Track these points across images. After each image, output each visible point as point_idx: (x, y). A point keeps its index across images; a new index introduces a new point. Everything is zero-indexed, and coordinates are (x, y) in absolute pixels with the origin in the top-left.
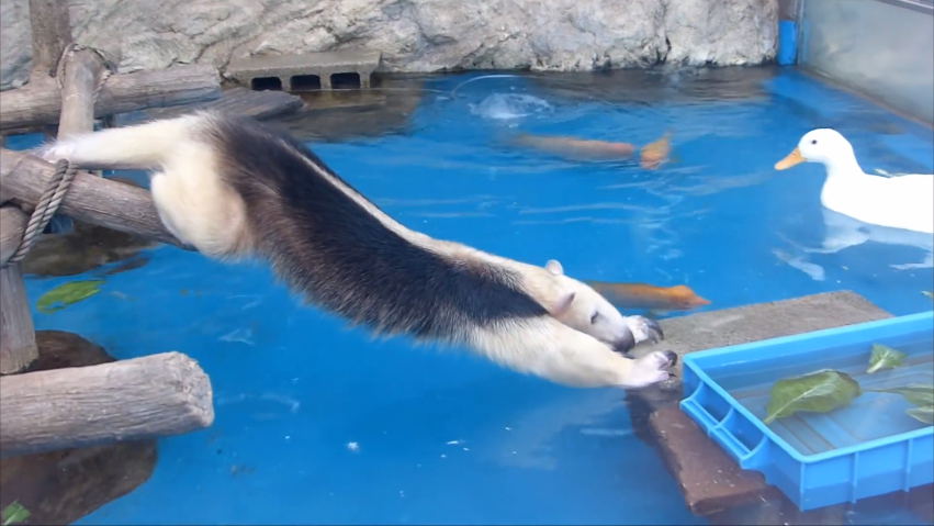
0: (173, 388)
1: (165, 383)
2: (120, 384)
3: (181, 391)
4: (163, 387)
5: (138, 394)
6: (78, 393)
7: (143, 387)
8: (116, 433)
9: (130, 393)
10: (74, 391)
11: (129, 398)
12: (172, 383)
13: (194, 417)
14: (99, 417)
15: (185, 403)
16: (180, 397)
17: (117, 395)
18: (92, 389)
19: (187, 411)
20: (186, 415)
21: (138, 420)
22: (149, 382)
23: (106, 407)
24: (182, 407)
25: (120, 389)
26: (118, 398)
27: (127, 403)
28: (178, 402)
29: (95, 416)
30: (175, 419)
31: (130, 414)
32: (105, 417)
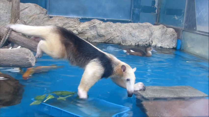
0: (26, 54)
1: (24, 53)
2: (13, 52)
3: (28, 55)
4: (23, 54)
5: (17, 55)
6: (3, 53)
7: (19, 53)
8: (11, 64)
9: (15, 54)
10: (2, 52)
11: (15, 55)
12: (26, 53)
13: (30, 62)
14: (7, 59)
15: (28, 58)
16: (27, 57)
17: (12, 54)
18: (6, 52)
19: (28, 60)
20: (28, 62)
21: (16, 61)
22: (20, 52)
23: (9, 57)
24: (27, 60)
25: (13, 53)
26: (12, 55)
27: (14, 56)
28: (27, 58)
29: (6, 58)
30: (25, 62)
31: (14, 59)
32: (8, 59)
